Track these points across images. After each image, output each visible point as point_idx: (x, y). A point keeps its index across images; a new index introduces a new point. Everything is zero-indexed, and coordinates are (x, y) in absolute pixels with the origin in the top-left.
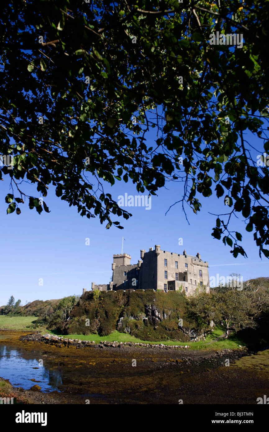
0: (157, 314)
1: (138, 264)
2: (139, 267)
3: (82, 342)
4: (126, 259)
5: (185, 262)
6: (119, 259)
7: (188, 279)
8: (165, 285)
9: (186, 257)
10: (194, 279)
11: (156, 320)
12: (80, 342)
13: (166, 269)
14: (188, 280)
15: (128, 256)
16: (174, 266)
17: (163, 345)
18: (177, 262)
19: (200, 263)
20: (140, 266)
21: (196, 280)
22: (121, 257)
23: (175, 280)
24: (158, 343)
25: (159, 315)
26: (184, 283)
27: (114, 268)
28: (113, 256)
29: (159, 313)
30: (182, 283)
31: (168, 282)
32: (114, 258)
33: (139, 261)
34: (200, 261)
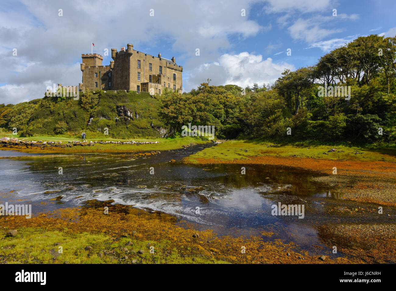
0: (129, 114)
1: (110, 66)
2: (112, 69)
3: (48, 143)
4: (97, 59)
5: (159, 65)
6: (89, 60)
7: (162, 81)
8: (138, 86)
9: (160, 59)
10: (167, 82)
11: (128, 119)
12: (45, 143)
13: (139, 70)
14: (162, 83)
15: (99, 57)
16: (147, 68)
17: (134, 142)
18: (151, 64)
19: (175, 67)
20: (112, 67)
21: (170, 83)
22: (91, 57)
23: (148, 82)
24: (130, 140)
25: (131, 115)
26: (158, 85)
27: (83, 68)
28: (81, 56)
29: (131, 113)
30: (155, 86)
31: (141, 84)
32: (83, 58)
33: (111, 62)
34: (175, 65)
